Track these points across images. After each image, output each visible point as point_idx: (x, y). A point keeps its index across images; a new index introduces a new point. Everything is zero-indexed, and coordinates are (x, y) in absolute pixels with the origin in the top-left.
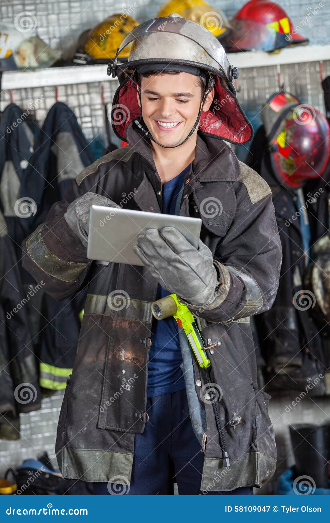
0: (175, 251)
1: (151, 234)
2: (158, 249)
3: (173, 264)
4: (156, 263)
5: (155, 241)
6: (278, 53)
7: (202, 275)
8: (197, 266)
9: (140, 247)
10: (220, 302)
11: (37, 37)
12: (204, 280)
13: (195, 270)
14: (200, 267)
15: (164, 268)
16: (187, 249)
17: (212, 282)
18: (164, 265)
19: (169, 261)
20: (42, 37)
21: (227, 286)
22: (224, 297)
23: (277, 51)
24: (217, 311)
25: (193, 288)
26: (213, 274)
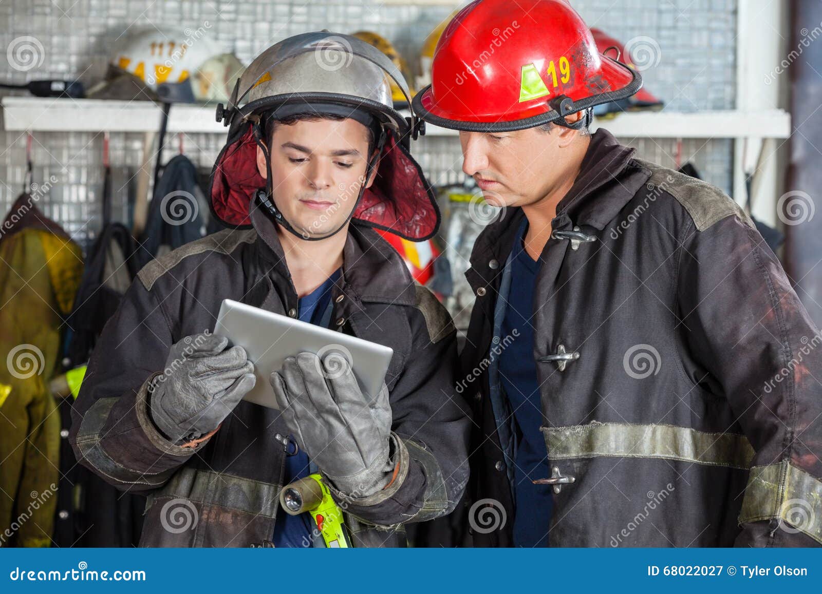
0: (335, 396)
1: (306, 359)
2: (310, 386)
3: (326, 416)
4: (299, 407)
5: (309, 373)
6: (611, 119)
7: (365, 448)
8: (361, 433)
9: (282, 377)
10: (383, 498)
11: (233, 54)
12: (365, 456)
13: (357, 437)
14: (364, 435)
15: (309, 419)
16: (355, 399)
17: (377, 463)
18: (311, 414)
19: (321, 410)
20: (240, 55)
21: (401, 479)
22: (392, 492)
23: (610, 116)
24: (374, 510)
25: (345, 462)
26: (382, 453)
